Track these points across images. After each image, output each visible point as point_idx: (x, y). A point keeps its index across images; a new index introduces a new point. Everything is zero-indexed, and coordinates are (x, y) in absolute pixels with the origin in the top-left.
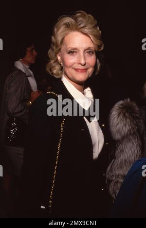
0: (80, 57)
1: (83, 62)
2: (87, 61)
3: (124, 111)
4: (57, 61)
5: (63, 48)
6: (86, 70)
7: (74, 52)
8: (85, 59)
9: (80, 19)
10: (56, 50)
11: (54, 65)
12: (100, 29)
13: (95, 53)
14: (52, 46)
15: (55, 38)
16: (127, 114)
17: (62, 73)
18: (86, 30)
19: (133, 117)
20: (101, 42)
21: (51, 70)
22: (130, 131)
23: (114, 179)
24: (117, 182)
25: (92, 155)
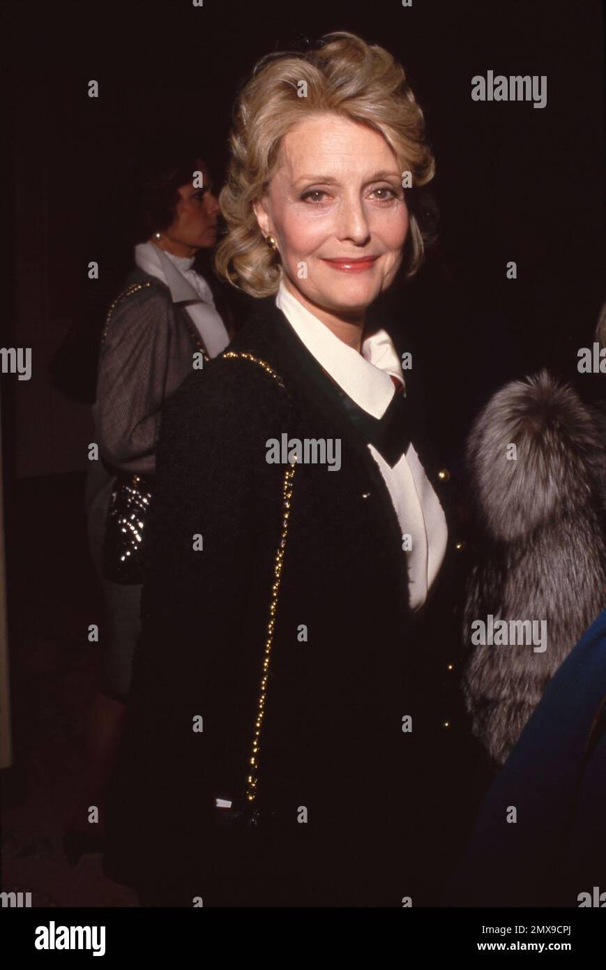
0: (345, 213)
1: (358, 231)
2: (374, 228)
3: (536, 426)
4: (254, 231)
5: (279, 180)
6: (371, 261)
7: (322, 193)
8: (365, 217)
9: (341, 64)
10: (251, 187)
11: (244, 247)
12: (418, 100)
13: (402, 197)
14: (233, 172)
15: (245, 143)
16: (548, 437)
17: (275, 279)
18: (367, 107)
19: (573, 447)
20: (425, 149)
21: (232, 269)
22: (561, 501)
23: (505, 692)
24: (519, 706)
25: (406, 594)
